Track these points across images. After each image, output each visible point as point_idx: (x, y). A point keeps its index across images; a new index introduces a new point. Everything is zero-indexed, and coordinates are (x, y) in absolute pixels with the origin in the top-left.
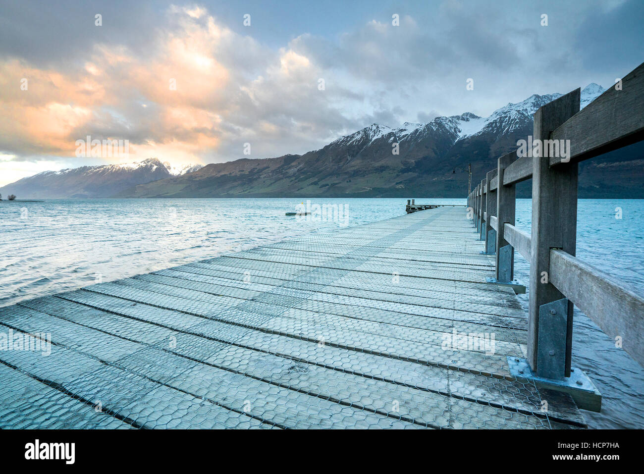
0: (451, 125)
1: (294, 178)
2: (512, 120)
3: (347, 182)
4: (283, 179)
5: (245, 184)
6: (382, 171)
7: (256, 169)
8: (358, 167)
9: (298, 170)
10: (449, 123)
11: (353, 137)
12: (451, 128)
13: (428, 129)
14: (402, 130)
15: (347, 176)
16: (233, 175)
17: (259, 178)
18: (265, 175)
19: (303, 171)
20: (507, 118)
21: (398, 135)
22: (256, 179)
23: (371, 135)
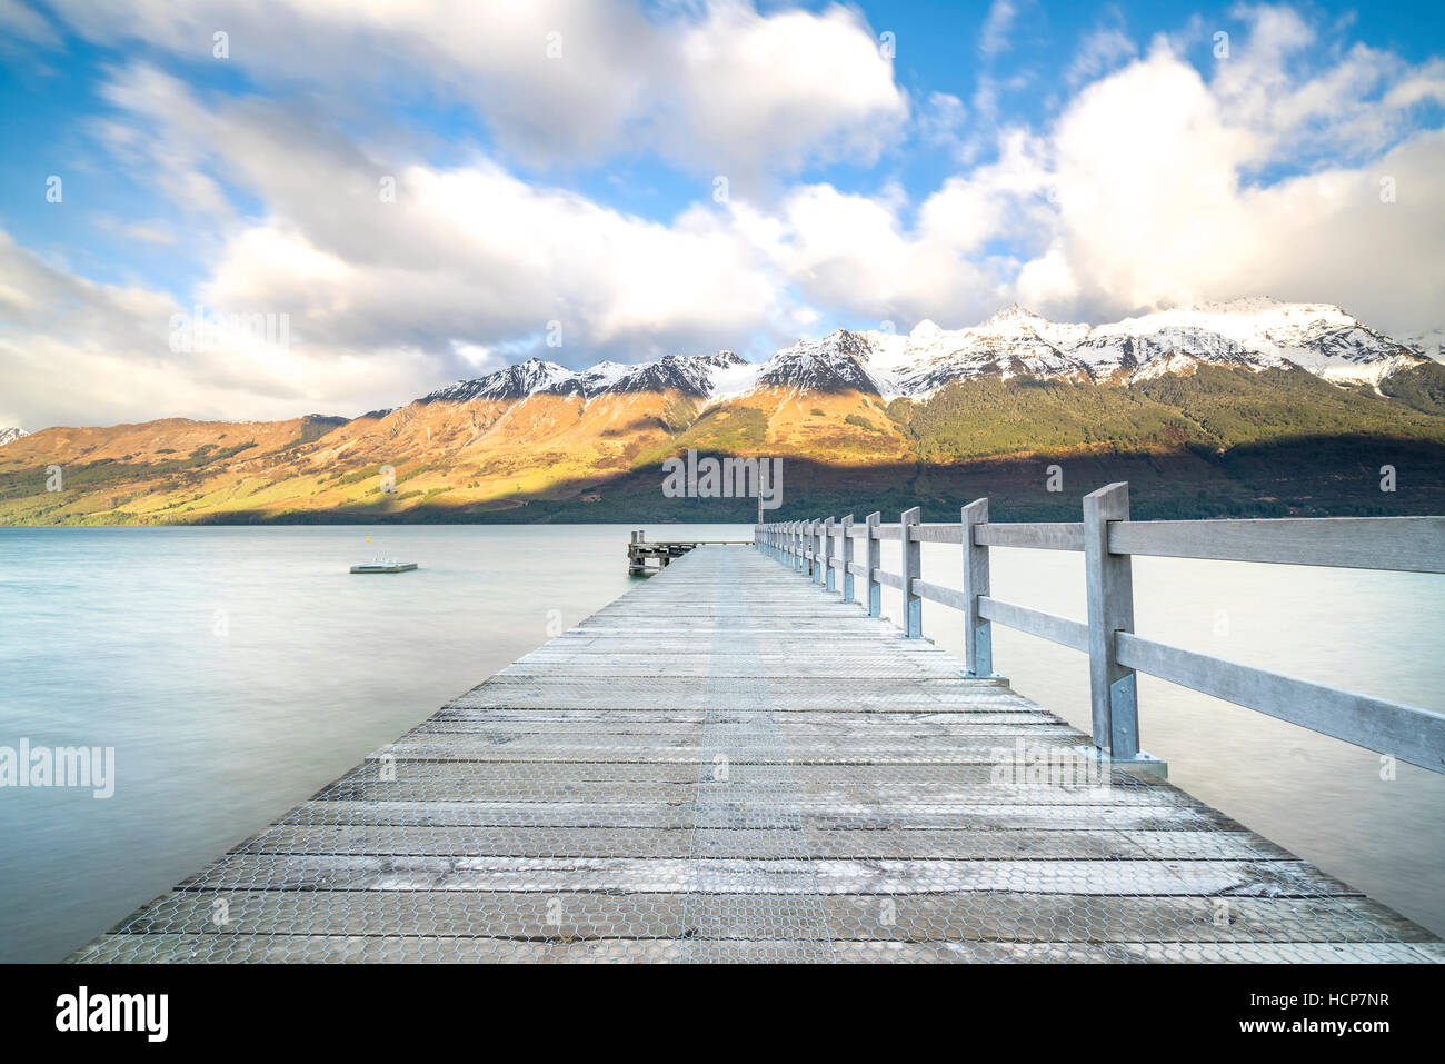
0: (695, 373)
1: (327, 475)
2: (805, 373)
3: (470, 486)
4: (297, 476)
5: (175, 486)
6: (550, 464)
7: (216, 447)
8: (494, 453)
9: (341, 456)
10: (691, 370)
11: (484, 384)
12: (694, 378)
13: (650, 377)
14: (595, 377)
15: (469, 474)
16: (137, 460)
17: (224, 471)
18: (243, 465)
19: (353, 457)
20: (796, 369)
21: (588, 386)
22: (213, 474)
23: (526, 383)
